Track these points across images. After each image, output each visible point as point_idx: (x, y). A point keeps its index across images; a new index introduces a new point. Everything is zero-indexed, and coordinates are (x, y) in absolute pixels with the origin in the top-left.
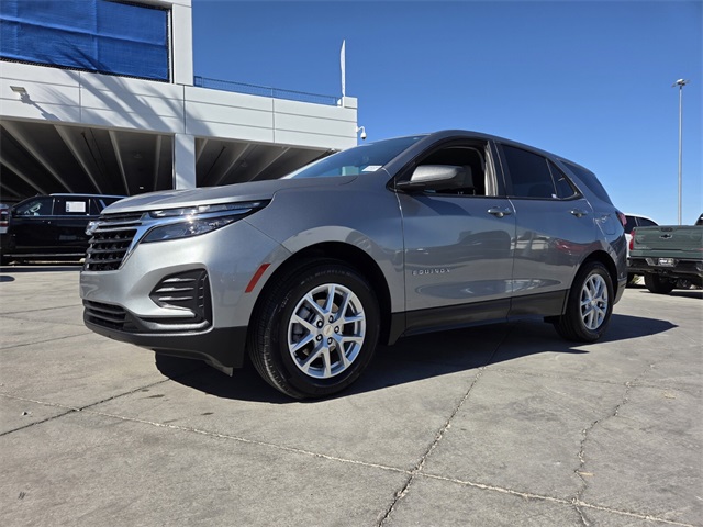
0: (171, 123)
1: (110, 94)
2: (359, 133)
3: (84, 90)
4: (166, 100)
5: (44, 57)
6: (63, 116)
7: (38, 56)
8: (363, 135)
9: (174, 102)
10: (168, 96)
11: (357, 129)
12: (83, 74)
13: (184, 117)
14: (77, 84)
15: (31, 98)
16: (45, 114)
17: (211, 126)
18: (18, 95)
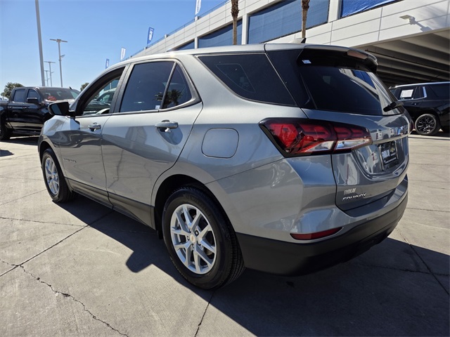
15: (416, 20)
18: (408, 21)
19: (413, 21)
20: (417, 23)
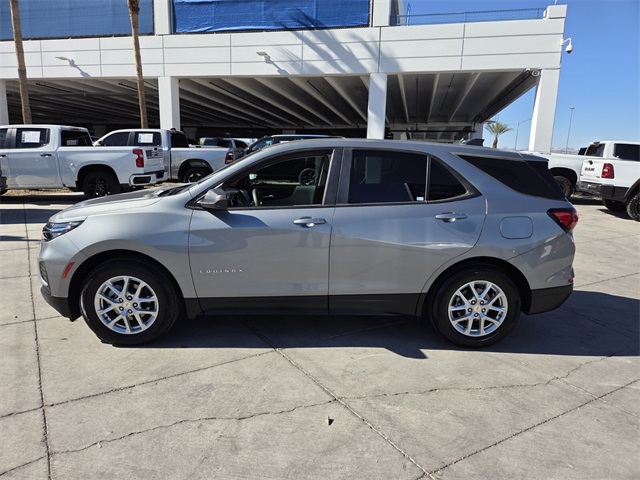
0: (368, 64)
1: (323, 47)
2: (564, 46)
3: (306, 47)
4: (365, 44)
5: (280, 24)
6: (291, 71)
7: (276, 24)
8: (569, 48)
9: (371, 44)
10: (366, 39)
11: (562, 42)
12: (306, 33)
13: (379, 57)
14: (300, 42)
15: (272, 59)
16: (280, 70)
17: (401, 62)
18: (263, 58)
19: (268, 60)
20: (272, 63)
